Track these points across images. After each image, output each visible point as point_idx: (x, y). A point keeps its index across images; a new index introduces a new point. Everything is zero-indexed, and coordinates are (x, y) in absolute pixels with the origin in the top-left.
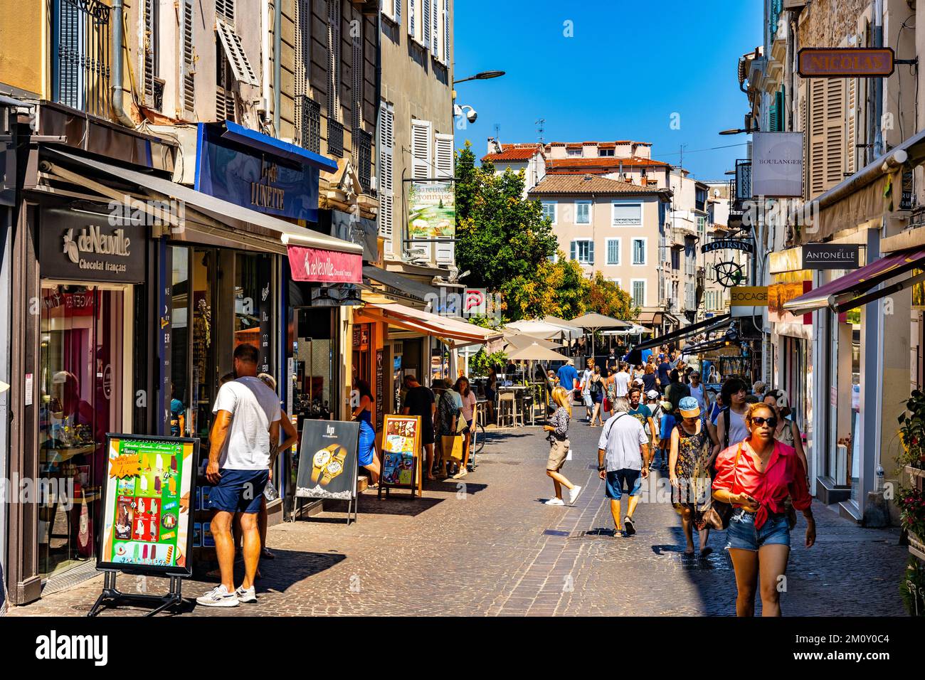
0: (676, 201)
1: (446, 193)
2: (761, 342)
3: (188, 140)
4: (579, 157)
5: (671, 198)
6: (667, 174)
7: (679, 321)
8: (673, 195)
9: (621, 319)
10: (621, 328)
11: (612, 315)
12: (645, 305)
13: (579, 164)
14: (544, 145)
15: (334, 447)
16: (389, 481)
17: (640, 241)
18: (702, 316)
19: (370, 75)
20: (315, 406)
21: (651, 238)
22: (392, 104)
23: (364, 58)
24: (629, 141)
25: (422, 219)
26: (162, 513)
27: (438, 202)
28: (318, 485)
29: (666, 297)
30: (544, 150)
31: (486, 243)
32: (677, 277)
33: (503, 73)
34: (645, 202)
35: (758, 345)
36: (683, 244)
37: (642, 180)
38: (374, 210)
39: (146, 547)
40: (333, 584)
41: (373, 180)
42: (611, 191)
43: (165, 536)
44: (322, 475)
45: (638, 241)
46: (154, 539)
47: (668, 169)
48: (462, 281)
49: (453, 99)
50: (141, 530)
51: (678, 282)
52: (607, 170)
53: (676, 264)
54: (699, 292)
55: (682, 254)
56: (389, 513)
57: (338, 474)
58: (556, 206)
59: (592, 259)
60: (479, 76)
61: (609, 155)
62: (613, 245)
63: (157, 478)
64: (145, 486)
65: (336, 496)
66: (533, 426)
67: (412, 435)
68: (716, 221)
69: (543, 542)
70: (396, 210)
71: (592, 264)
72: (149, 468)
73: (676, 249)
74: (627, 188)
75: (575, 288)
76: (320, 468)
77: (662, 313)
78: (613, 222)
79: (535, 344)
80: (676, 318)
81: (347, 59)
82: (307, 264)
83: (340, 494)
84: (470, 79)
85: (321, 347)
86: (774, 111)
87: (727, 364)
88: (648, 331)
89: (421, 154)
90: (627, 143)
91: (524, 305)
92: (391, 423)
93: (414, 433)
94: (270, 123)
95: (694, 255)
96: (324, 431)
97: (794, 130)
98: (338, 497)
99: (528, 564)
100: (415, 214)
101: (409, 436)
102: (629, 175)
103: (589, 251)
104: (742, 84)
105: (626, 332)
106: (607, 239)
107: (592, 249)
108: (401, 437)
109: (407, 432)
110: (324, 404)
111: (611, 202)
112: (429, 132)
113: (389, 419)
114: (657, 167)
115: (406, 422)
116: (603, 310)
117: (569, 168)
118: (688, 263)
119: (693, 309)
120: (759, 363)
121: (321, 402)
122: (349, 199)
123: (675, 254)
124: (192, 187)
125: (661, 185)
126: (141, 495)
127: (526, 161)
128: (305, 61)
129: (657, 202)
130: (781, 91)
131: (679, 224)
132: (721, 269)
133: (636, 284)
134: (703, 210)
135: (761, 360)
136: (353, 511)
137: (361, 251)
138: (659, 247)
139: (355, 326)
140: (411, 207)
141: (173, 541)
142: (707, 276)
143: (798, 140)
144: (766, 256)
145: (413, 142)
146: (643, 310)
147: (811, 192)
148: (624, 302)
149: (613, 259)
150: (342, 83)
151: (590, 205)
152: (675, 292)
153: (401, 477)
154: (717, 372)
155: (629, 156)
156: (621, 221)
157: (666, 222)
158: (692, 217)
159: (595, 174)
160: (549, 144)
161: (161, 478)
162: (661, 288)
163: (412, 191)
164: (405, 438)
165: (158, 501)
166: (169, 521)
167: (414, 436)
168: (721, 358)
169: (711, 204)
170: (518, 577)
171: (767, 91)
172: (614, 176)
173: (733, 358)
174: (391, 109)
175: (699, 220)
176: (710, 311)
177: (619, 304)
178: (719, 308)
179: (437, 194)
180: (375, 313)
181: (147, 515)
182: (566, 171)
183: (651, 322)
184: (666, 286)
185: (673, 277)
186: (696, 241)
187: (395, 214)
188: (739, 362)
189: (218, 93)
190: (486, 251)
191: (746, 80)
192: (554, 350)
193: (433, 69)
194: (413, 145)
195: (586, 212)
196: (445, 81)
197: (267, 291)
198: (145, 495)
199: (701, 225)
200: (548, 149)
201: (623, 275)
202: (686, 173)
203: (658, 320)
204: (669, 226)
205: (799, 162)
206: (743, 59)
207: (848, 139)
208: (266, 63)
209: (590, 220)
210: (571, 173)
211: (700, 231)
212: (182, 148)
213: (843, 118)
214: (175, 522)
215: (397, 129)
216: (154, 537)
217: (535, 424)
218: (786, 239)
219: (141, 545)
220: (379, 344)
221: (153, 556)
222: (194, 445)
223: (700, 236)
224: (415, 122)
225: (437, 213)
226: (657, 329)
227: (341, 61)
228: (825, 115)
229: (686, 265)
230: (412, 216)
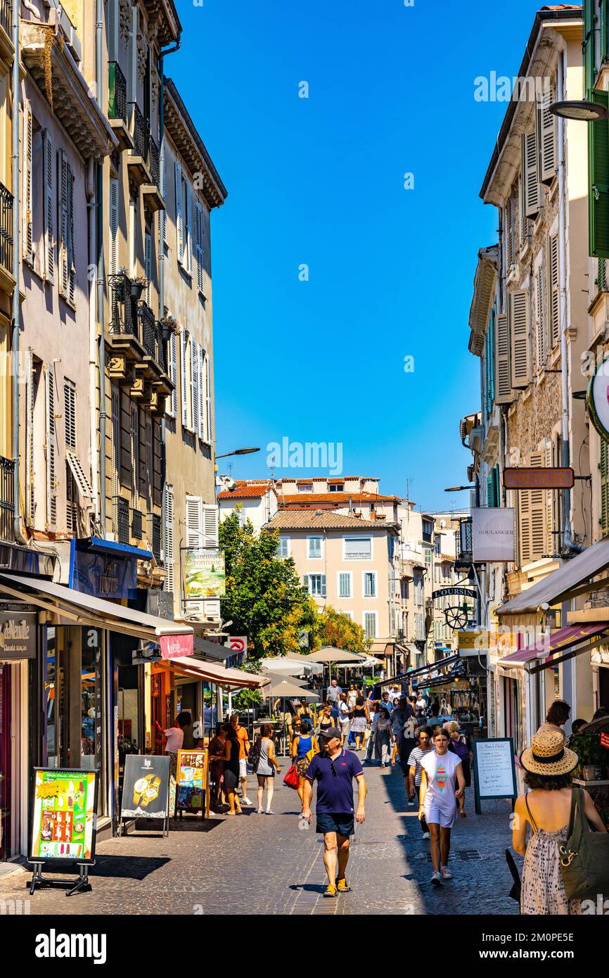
0: (404, 533)
1: (217, 559)
2: (486, 678)
3: (64, 551)
4: (309, 492)
5: (399, 532)
6: (395, 507)
7: (409, 652)
8: (400, 529)
9: (353, 651)
10: (357, 662)
11: (345, 648)
12: (377, 636)
13: (310, 500)
14: (275, 481)
15: (150, 776)
16: (183, 805)
17: (370, 575)
18: (432, 645)
19: (157, 467)
20: (126, 744)
21: (382, 572)
22: (171, 486)
23: (154, 453)
24: (356, 476)
25: (197, 581)
26: (74, 821)
27: (210, 567)
28: (139, 808)
29: (396, 628)
30: (275, 486)
31: (243, 596)
32: (406, 608)
33: (258, 450)
34: (374, 537)
35: (483, 680)
36: (412, 575)
37: (371, 515)
38: (162, 579)
39: (63, 846)
40: (178, 875)
41: (162, 552)
42: (342, 526)
43: (76, 838)
44: (141, 799)
45: (368, 574)
46: (68, 840)
47: (396, 503)
48: (225, 630)
49: (216, 472)
50: (59, 834)
51: (407, 613)
52: (336, 505)
53: (405, 594)
54: (428, 622)
55: (411, 585)
56: (189, 830)
57: (154, 798)
58: (289, 542)
59: (324, 593)
60: (238, 452)
61: (338, 490)
62: (345, 579)
63: (70, 798)
64: (61, 804)
65: (153, 815)
66: (284, 757)
67: (201, 766)
68: (443, 551)
69: (319, 848)
70: (176, 574)
71: (325, 598)
72: (64, 791)
73: (405, 581)
74: (356, 523)
75: (311, 624)
76: (140, 794)
77: (394, 644)
78: (344, 556)
79: (285, 682)
80: (406, 648)
81: (143, 458)
82: (168, 646)
83: (156, 814)
84: (229, 455)
85: (129, 696)
86: (491, 482)
87: (457, 697)
88: (380, 662)
89: (194, 525)
90: (356, 479)
91: (266, 644)
92: (183, 757)
93: (202, 765)
94: (99, 522)
95: (422, 585)
96: (142, 764)
97: (508, 506)
98: (155, 817)
99: (312, 862)
100: (191, 577)
101: (199, 767)
102: (358, 510)
103: (322, 585)
104: (464, 439)
105: (360, 665)
106: (339, 573)
107: (324, 582)
108: (192, 768)
109: (197, 764)
110: (133, 742)
111: (341, 538)
112: (200, 505)
113: (182, 753)
114: (385, 502)
115: (196, 755)
116: (338, 644)
117: (299, 504)
118: (416, 594)
119: (423, 638)
120: (485, 697)
121: (130, 741)
122: (148, 573)
123: (404, 585)
124: (67, 586)
125: (390, 519)
126: (58, 810)
127: (259, 498)
128: (117, 467)
129: (386, 537)
130: (495, 467)
131: (408, 556)
132: (450, 613)
133: (368, 616)
134: (430, 541)
135: (486, 695)
136: (166, 830)
137: (192, 631)
138: (389, 580)
139: (152, 676)
140: (186, 571)
141: (81, 841)
142: (436, 606)
143: (510, 515)
144: (488, 602)
145: (187, 515)
146: (375, 641)
147: (521, 559)
148: (356, 634)
149: (345, 592)
150: (140, 478)
151: (321, 540)
152: (405, 622)
153: (193, 801)
154: (448, 705)
155: (358, 491)
156: (352, 555)
157: (395, 554)
158: (420, 549)
159: (326, 509)
160: (280, 480)
161: (73, 798)
162: (392, 619)
163: (188, 558)
164: (195, 769)
165: (71, 814)
166: (78, 828)
167: (203, 767)
168: (451, 692)
169: (438, 535)
170: (308, 869)
171: (485, 461)
172: (344, 512)
173: (462, 691)
174: (171, 490)
175: (426, 551)
176: (439, 640)
177: (352, 637)
178: (448, 637)
179: (210, 560)
180: (165, 664)
181: (64, 823)
182: (298, 507)
183: (383, 653)
184: (396, 617)
185: (402, 607)
186: (424, 572)
187: (175, 579)
188: (467, 695)
189: (67, 506)
190: (243, 604)
191: (467, 436)
192: (301, 687)
193: (200, 448)
194: (187, 517)
195: (318, 547)
196: (209, 457)
197: (99, 655)
198: (62, 810)
199: (428, 556)
200: (279, 485)
201: (355, 608)
202: (412, 504)
203: (390, 650)
204: (398, 558)
205: (512, 533)
206: (464, 421)
207: (548, 523)
208: (95, 476)
209: (322, 555)
210: (302, 509)
211: (428, 563)
212: (60, 558)
213: (543, 503)
214: (83, 828)
215: (175, 505)
216: (68, 838)
217: (286, 755)
218: (503, 594)
219: (59, 844)
220: (168, 690)
221: (68, 851)
222: (96, 774)
223: (428, 567)
224: (188, 497)
225: (210, 576)
226: (389, 660)
227: (139, 461)
228: (530, 501)
229: (415, 596)
230: (188, 579)
